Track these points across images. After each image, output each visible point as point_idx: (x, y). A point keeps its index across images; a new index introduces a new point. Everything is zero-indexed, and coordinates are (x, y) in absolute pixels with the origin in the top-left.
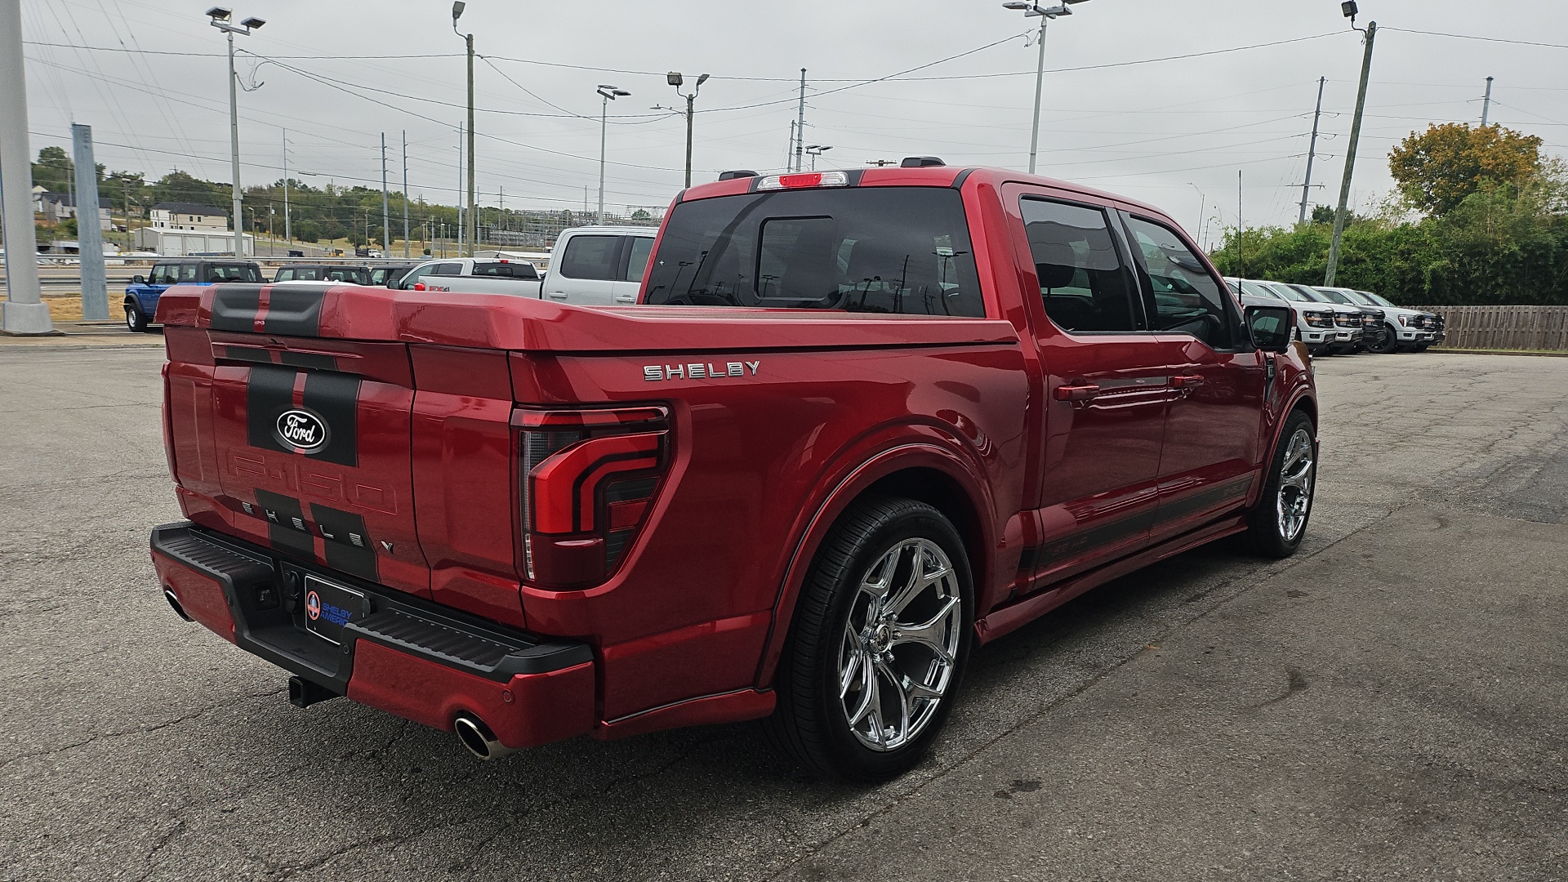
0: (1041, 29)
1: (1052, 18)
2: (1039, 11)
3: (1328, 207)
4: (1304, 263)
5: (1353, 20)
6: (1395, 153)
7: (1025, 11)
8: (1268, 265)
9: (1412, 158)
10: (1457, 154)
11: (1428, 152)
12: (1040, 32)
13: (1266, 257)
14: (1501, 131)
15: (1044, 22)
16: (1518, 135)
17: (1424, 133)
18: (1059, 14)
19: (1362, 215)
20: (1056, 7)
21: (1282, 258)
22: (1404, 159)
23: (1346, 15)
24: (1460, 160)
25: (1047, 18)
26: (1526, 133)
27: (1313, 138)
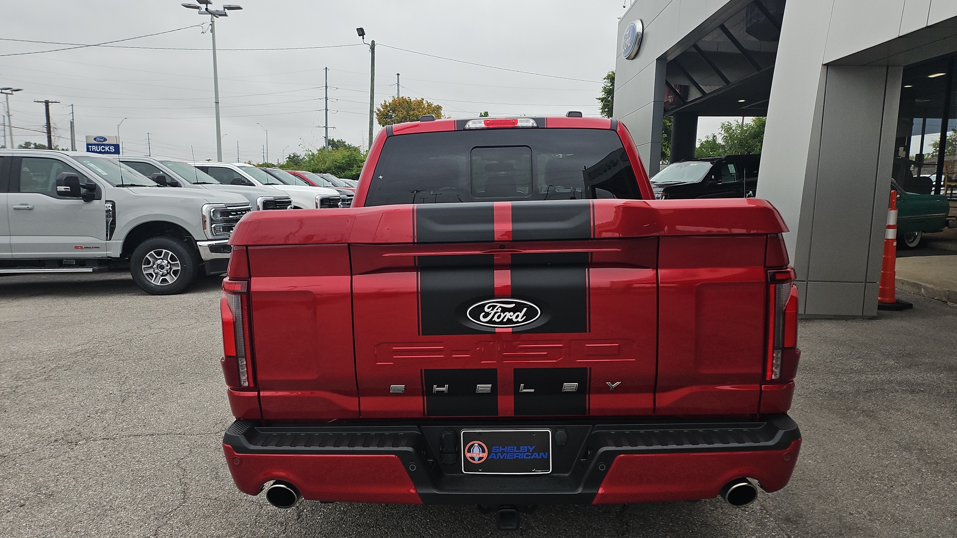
0: (211, 23)
1: (217, 17)
2: (208, 12)
3: (333, 139)
4: (352, 170)
5: (363, 38)
6: (378, 111)
7: (198, 10)
8: (333, 172)
9: (387, 114)
10: (408, 113)
11: (394, 111)
12: (211, 25)
13: (331, 167)
14: (424, 102)
15: (212, 19)
16: (432, 105)
17: (391, 101)
18: (220, 15)
19: (350, 144)
20: (218, 11)
21: (339, 168)
22: (384, 115)
23: (359, 35)
24: (410, 116)
25: (214, 17)
26: (435, 104)
27: (326, 101)
